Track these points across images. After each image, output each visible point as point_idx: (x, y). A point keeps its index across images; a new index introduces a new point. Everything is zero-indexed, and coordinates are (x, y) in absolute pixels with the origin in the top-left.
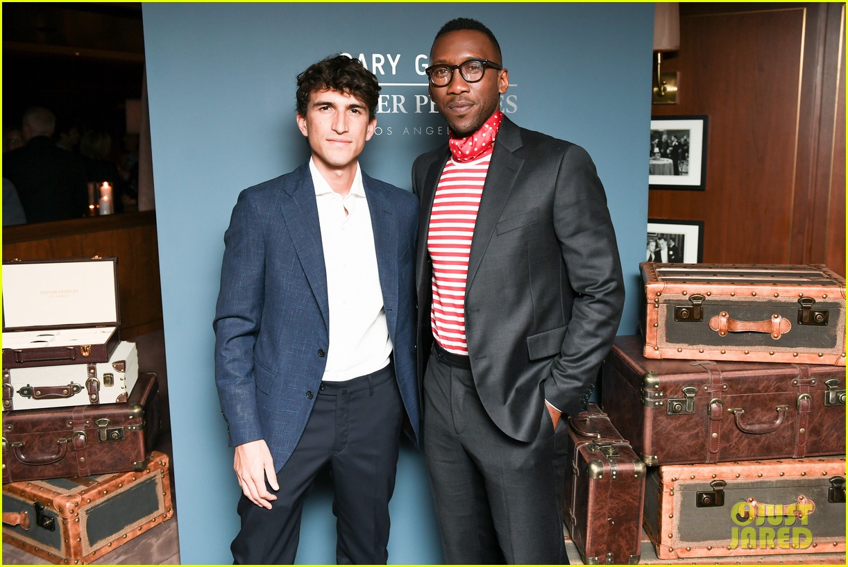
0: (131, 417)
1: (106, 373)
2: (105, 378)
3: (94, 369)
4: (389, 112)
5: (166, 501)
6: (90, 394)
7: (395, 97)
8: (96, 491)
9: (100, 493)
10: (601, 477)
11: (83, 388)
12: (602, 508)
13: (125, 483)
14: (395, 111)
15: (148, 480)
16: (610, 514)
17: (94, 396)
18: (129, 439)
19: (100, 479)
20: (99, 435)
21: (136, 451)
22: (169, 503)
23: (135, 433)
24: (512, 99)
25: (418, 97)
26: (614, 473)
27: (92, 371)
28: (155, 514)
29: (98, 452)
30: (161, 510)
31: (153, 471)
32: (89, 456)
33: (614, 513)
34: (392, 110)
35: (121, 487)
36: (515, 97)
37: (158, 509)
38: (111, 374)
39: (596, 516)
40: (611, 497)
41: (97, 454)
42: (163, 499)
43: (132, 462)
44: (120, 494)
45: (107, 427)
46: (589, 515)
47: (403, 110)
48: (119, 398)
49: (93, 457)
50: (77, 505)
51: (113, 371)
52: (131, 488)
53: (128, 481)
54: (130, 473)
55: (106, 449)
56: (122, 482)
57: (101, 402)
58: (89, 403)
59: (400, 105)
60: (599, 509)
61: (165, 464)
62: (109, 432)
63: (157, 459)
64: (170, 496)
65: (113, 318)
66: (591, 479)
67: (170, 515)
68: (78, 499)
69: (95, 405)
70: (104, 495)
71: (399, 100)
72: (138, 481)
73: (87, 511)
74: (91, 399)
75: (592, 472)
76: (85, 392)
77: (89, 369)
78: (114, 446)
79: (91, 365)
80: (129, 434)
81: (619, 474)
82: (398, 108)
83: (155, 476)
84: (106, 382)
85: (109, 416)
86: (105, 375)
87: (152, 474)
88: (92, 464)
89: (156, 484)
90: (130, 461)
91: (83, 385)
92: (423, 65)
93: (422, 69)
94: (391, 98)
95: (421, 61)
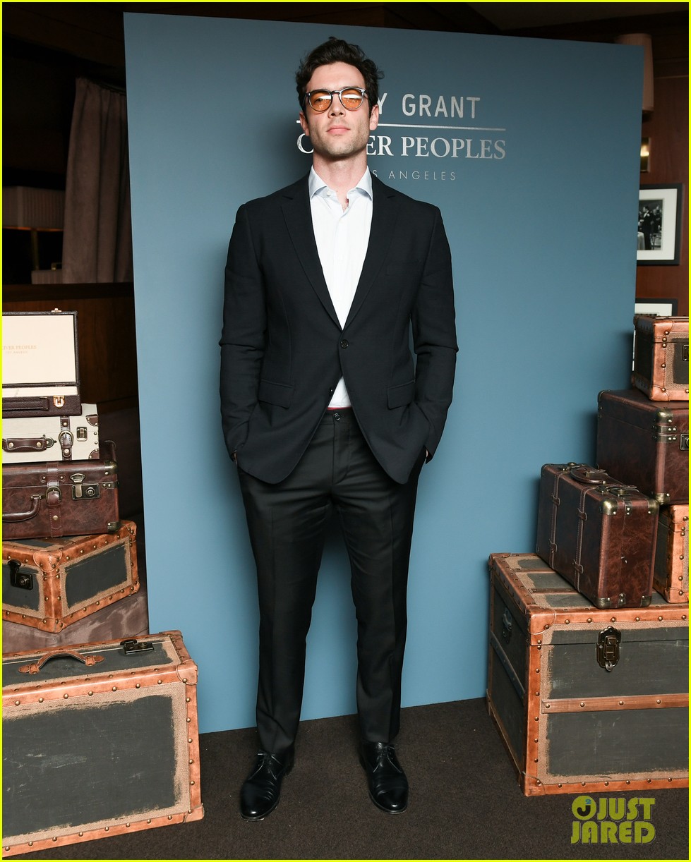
0: (107, 473)
1: (79, 426)
2: (78, 432)
3: (68, 422)
4: (374, 153)
5: (133, 573)
6: (63, 448)
7: (381, 138)
8: (74, 548)
9: (77, 551)
10: (615, 513)
11: (56, 442)
12: (616, 546)
13: (99, 545)
14: (381, 153)
15: (117, 546)
16: (623, 552)
17: (67, 451)
18: (104, 497)
19: (75, 540)
20: (74, 492)
21: (111, 511)
22: (136, 576)
23: (110, 491)
24: (500, 144)
25: (404, 139)
26: (628, 509)
27: (65, 423)
28: (124, 585)
29: (71, 510)
30: (129, 582)
31: (123, 537)
32: (62, 514)
33: (627, 552)
34: (378, 152)
35: (95, 549)
36: (503, 142)
37: (126, 580)
38: (86, 428)
39: (610, 555)
40: (625, 534)
41: (70, 513)
42: (130, 570)
43: (107, 523)
44: (95, 556)
45: (82, 483)
46: (603, 553)
47: (389, 153)
48: (92, 454)
49: (67, 516)
50: (58, 560)
51: (87, 424)
52: (104, 552)
53: (102, 545)
54: (103, 535)
55: (80, 508)
56: (96, 544)
57: (74, 458)
58: (61, 459)
59: (386, 147)
60: (612, 547)
61: (133, 531)
62: (84, 489)
63: (127, 525)
64: (137, 568)
65: (72, 377)
66: (604, 515)
67: (136, 588)
68: (60, 554)
69: (67, 461)
70: (81, 555)
71: (385, 142)
72: (110, 546)
73: (66, 568)
74: (64, 454)
75: (606, 507)
76: (57, 446)
77: (63, 422)
78: (89, 504)
79: (64, 418)
80: (104, 491)
81: (633, 510)
82: (384, 150)
83: (124, 543)
84: (79, 436)
85: (84, 472)
86: (78, 428)
87: (122, 541)
88: (65, 523)
89: (125, 552)
90: (105, 521)
91: (56, 438)
92: (410, 105)
93: (409, 110)
94: (377, 140)
95: (409, 101)
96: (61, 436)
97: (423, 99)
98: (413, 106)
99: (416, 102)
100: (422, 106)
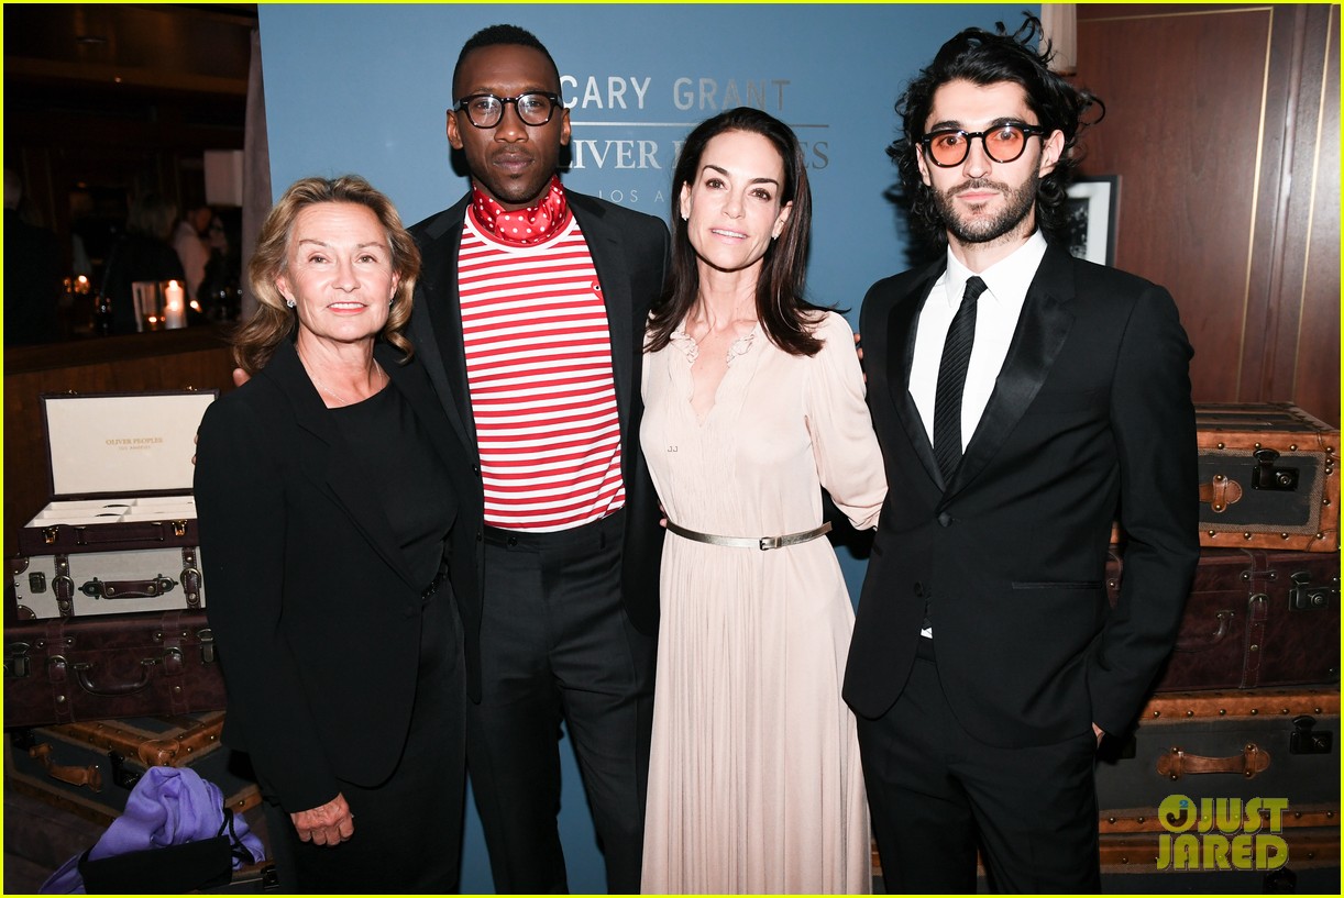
3: (193, 556)
4: (633, 166)
6: (188, 592)
7: (642, 144)
8: (199, 735)
9: (205, 738)
11: (177, 583)
14: (643, 165)
17: (192, 596)
19: (204, 719)
20: (202, 654)
27: (189, 558)
29: (200, 679)
32: (188, 684)
34: (638, 164)
41: (199, 682)
49: (194, 686)
50: (173, 754)
55: (213, 674)
58: (186, 607)
59: (651, 156)
70: (210, 741)
71: (648, 149)
73: (187, 764)
74: (189, 600)
76: (179, 589)
77: (185, 555)
79: (189, 550)
82: (647, 161)
88: (192, 696)
91: (177, 579)
92: (686, 95)
93: (684, 101)
94: (637, 145)
95: (683, 87)
96: (185, 576)
97: (705, 85)
98: (690, 95)
99: (694, 89)
100: (702, 94)
